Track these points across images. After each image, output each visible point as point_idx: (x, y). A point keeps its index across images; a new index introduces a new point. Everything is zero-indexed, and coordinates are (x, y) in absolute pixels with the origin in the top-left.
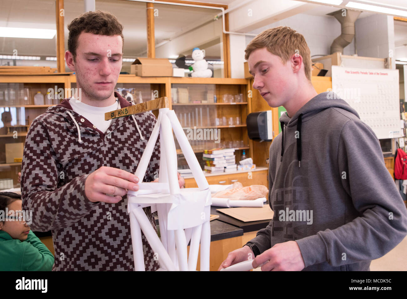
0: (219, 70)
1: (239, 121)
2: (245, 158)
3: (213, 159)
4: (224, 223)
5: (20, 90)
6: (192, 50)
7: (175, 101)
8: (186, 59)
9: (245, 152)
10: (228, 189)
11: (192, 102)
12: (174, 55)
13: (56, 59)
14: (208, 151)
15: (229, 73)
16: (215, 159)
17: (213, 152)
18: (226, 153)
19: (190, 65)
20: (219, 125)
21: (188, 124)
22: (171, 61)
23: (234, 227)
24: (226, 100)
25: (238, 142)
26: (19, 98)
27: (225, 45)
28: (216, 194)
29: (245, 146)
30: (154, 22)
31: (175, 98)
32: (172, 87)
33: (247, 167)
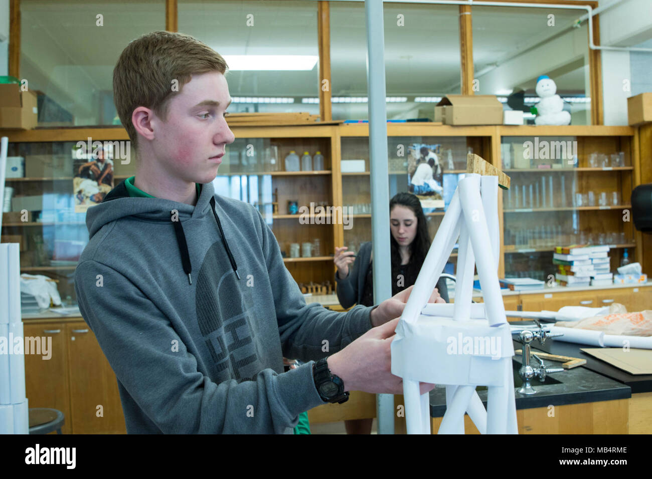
0: (583, 113)
1: (618, 199)
2: (628, 263)
3: (571, 263)
4: (595, 374)
5: (265, 149)
6: (536, 80)
7: (507, 165)
8: (525, 95)
9: (628, 252)
10: (599, 315)
11: (536, 166)
12: (504, 90)
13: (317, 101)
14: (562, 249)
15: (600, 116)
16: (575, 263)
17: (571, 250)
18: (593, 253)
19: (533, 105)
20: (582, 206)
21: (528, 203)
22: (499, 99)
23: (614, 381)
24: (595, 163)
25: (614, 234)
26: (263, 161)
27: (593, 69)
28: (580, 322)
29: (627, 242)
30: (471, 36)
31: (507, 160)
32: (502, 142)
33: (630, 278)
